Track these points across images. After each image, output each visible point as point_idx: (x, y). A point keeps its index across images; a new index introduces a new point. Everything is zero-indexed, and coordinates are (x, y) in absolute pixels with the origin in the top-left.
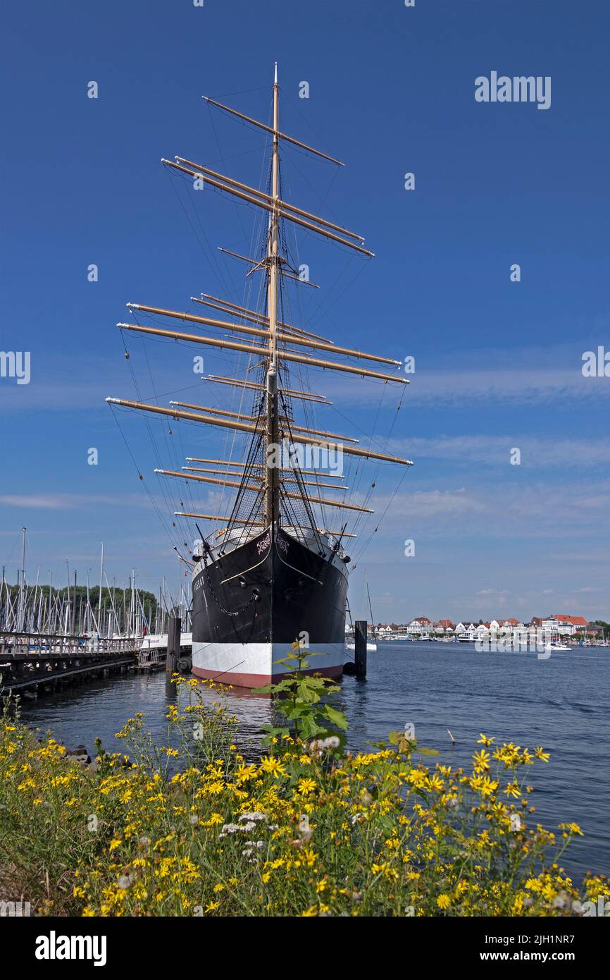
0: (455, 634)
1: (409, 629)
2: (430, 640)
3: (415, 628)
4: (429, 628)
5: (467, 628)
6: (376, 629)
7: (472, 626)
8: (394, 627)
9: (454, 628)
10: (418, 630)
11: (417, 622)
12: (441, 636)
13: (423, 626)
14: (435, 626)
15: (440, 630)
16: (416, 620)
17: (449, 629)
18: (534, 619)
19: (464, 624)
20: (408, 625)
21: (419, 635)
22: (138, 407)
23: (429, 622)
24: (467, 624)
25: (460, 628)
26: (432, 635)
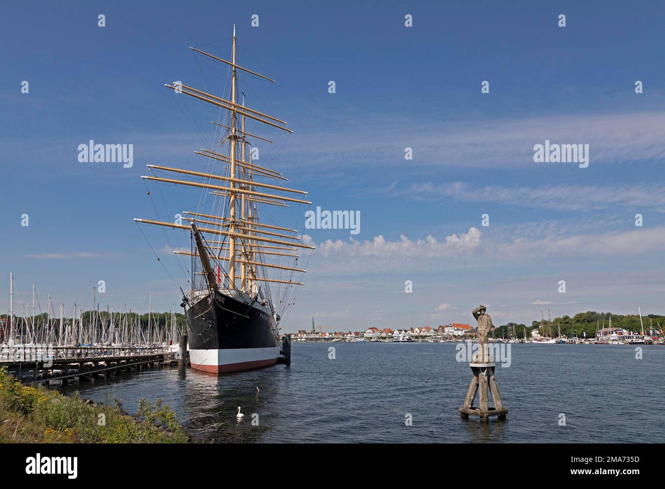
0: (393, 337)
1: (365, 335)
2: (377, 341)
3: (369, 334)
4: (377, 334)
5: (400, 333)
6: (345, 335)
7: (403, 332)
8: (357, 334)
9: (393, 334)
10: (371, 335)
11: (370, 330)
12: (385, 338)
13: (374, 332)
14: (381, 332)
15: (384, 335)
16: (370, 329)
17: (390, 334)
18: (440, 326)
19: (398, 331)
20: (364, 332)
21: (371, 338)
22: (152, 223)
23: (378, 330)
24: (400, 331)
25: (396, 333)
26: (379, 338)
